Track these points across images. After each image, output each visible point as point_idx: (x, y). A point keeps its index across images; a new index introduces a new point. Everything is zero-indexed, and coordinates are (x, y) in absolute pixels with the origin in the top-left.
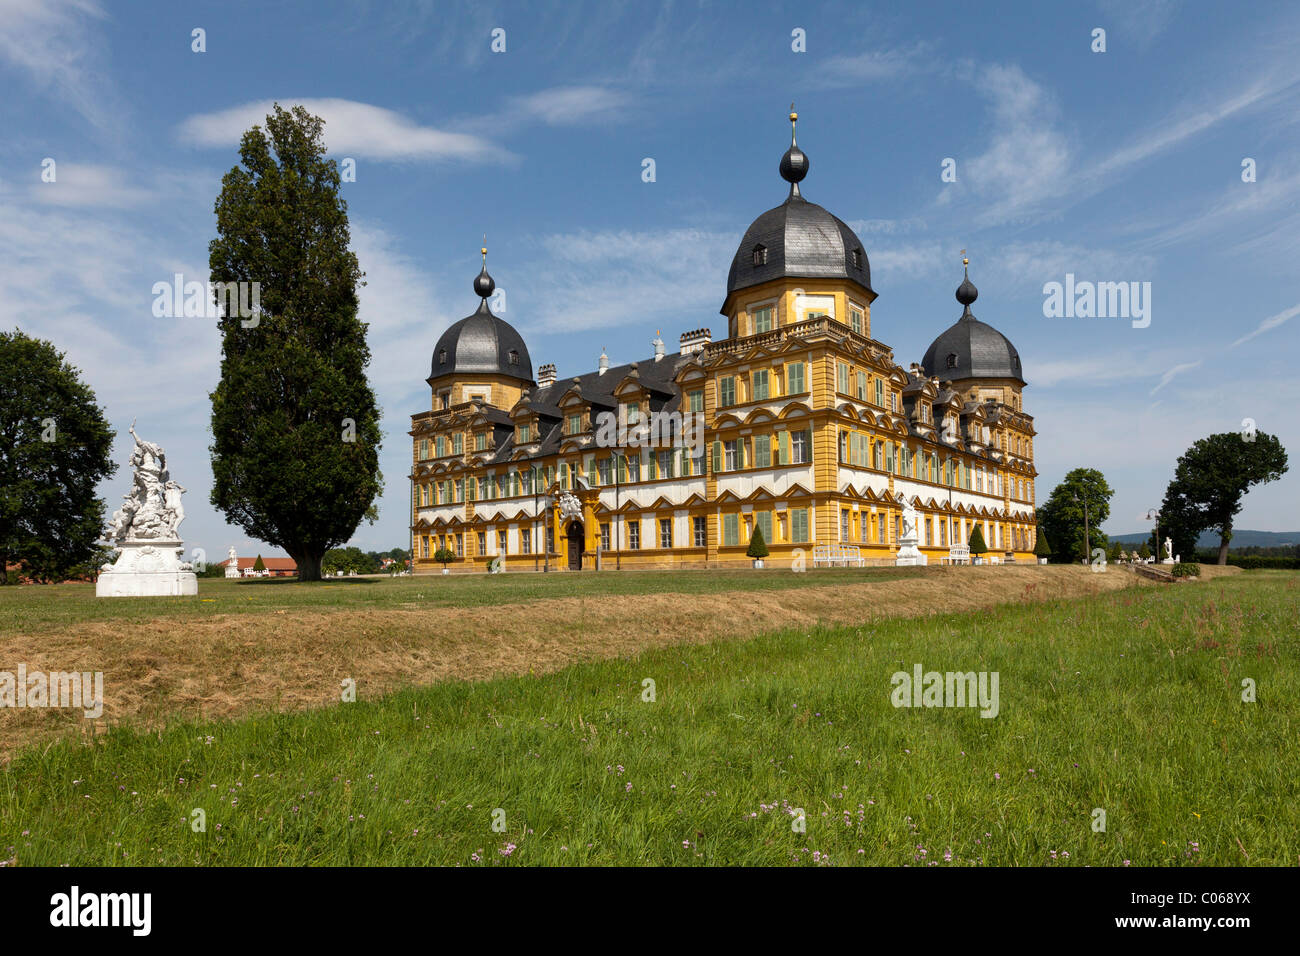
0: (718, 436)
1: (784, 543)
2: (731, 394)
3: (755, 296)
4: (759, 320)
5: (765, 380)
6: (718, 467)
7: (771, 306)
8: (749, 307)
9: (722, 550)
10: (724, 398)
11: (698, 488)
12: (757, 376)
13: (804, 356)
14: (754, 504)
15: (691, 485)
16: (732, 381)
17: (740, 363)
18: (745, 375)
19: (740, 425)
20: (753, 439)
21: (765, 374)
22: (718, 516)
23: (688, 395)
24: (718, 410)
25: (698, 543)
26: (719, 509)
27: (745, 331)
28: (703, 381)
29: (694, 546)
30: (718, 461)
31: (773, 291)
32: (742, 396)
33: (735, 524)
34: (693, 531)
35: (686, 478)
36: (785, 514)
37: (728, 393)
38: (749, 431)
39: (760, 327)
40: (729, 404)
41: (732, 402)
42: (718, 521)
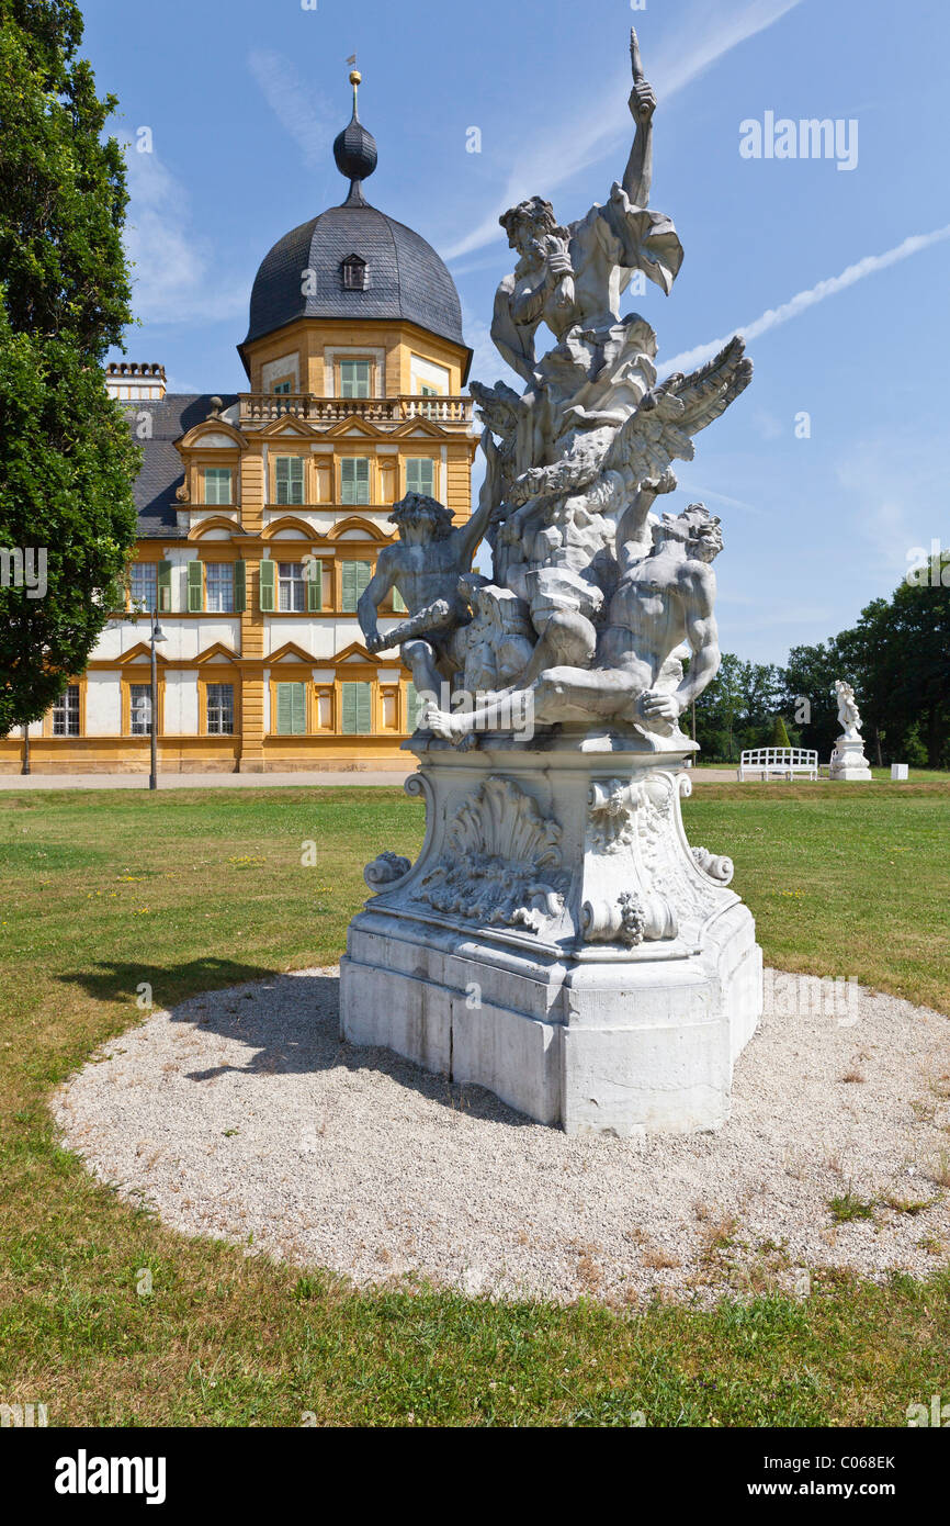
0: (267, 552)
1: (391, 732)
2: (297, 487)
3: (339, 337)
4: (348, 376)
5: (363, 474)
6: (269, 603)
7: (371, 360)
8: (329, 351)
9: (271, 742)
10: (282, 488)
11: (225, 634)
12: (348, 466)
13: (434, 449)
14: (337, 669)
15: (203, 628)
16: (297, 466)
17: (318, 437)
18: (325, 462)
19: (313, 539)
20: (339, 565)
21: (363, 465)
22: (265, 685)
23: (201, 473)
24: (269, 508)
25: (213, 728)
26: (267, 673)
27: (321, 388)
28: (238, 453)
29: (207, 734)
30: (269, 592)
31: (377, 338)
32: (316, 492)
33: (300, 700)
34: (206, 708)
35: (192, 615)
36: (396, 688)
37: (290, 483)
38: (331, 552)
39: (348, 388)
40: (289, 500)
41: (298, 499)
42: (266, 694)
